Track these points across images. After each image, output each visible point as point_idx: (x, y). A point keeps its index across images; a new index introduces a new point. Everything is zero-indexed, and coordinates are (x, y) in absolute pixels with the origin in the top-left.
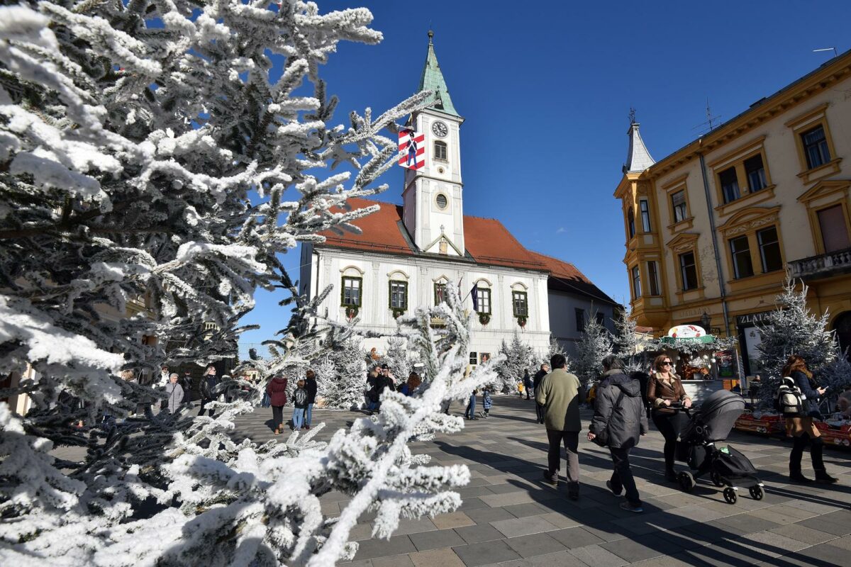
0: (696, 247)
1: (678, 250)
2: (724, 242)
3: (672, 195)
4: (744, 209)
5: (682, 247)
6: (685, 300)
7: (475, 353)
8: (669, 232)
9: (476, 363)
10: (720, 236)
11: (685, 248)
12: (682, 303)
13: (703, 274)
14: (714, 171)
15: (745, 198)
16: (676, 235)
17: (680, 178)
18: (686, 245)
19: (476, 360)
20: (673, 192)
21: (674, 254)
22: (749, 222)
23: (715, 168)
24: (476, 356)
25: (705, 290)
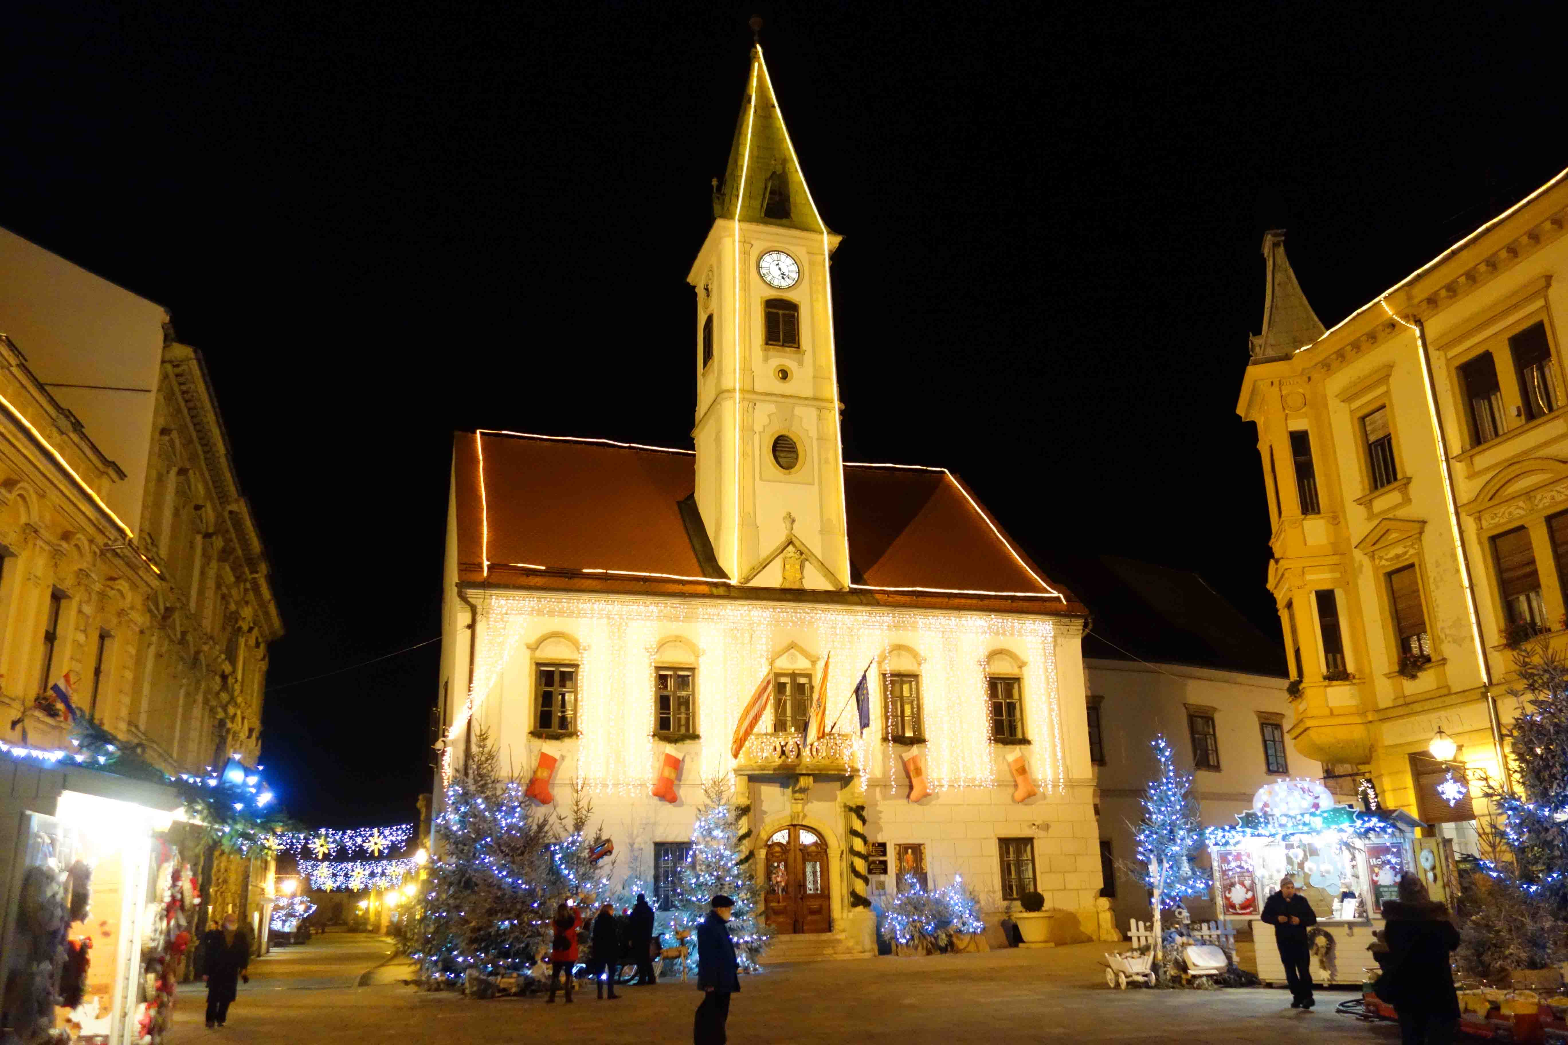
0: (1420, 554)
1: (1383, 562)
2: (1480, 543)
3: (1363, 419)
4: (1512, 463)
5: (1392, 554)
6: (1407, 693)
7: (883, 845)
8: (1362, 511)
9: (885, 871)
10: (1470, 525)
11: (1398, 556)
12: (1401, 701)
13: (1440, 625)
14: (1448, 361)
15: (1518, 432)
16: (1376, 522)
17: (1376, 377)
18: (1399, 550)
19: (885, 863)
20: (1365, 411)
21: (1376, 569)
22: (1528, 494)
23: (1451, 354)
24: (884, 853)
25: (1447, 667)
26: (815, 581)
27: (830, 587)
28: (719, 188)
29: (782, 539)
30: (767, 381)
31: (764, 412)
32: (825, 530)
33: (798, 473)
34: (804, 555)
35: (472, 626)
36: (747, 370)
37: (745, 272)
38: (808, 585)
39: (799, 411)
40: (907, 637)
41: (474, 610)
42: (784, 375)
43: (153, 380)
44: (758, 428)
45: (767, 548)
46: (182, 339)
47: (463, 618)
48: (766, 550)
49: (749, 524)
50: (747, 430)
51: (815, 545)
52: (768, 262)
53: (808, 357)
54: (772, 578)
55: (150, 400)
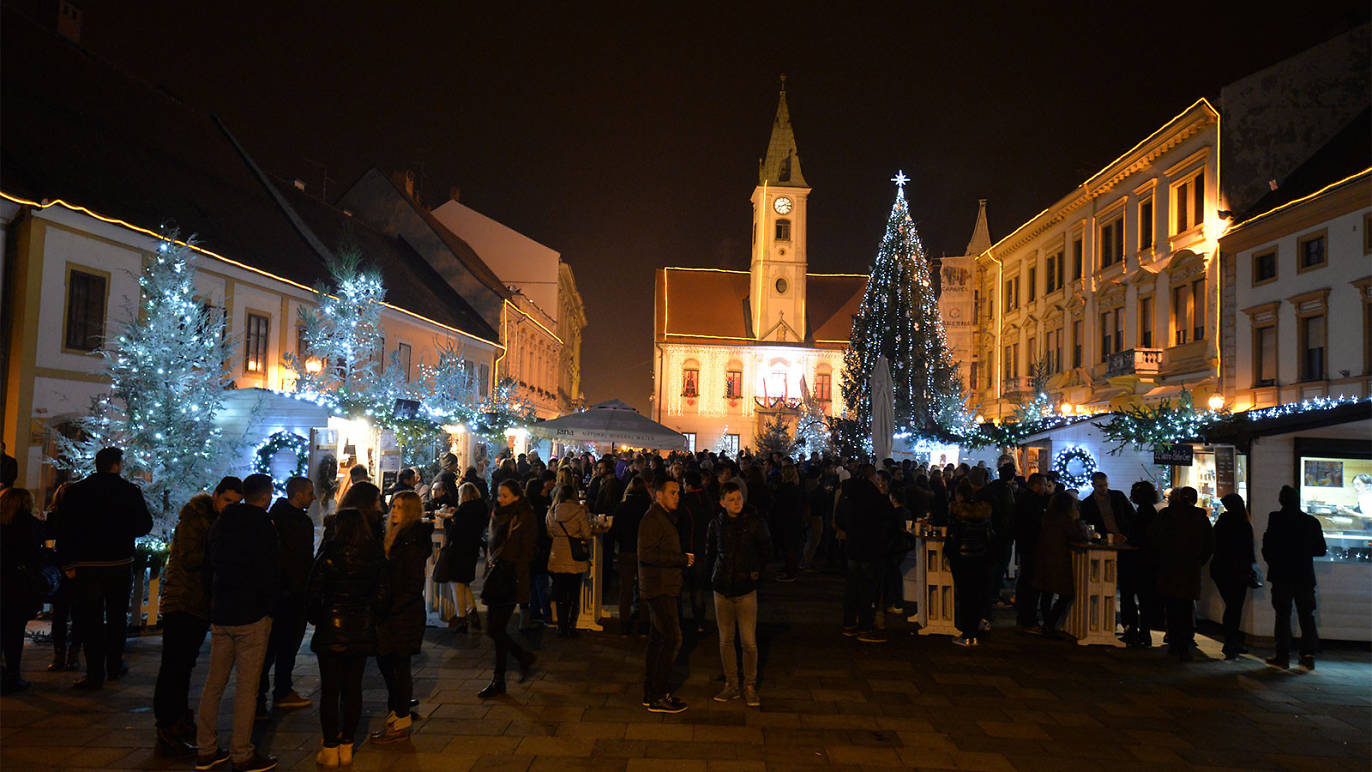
26: (790, 338)
27: (796, 341)
28: (763, 163)
29: (778, 321)
30: (775, 256)
31: (773, 268)
32: (796, 317)
33: (787, 294)
34: (786, 328)
35: (661, 357)
36: (767, 252)
37: (767, 208)
38: (788, 340)
39: (788, 268)
40: (826, 360)
41: (662, 350)
42: (783, 252)
43: (556, 278)
44: (771, 275)
45: (771, 325)
46: (564, 261)
47: (658, 353)
48: (771, 327)
49: (765, 316)
50: (766, 277)
51: (791, 324)
52: (779, 202)
53: (793, 245)
54: (772, 337)
55: (555, 289)
